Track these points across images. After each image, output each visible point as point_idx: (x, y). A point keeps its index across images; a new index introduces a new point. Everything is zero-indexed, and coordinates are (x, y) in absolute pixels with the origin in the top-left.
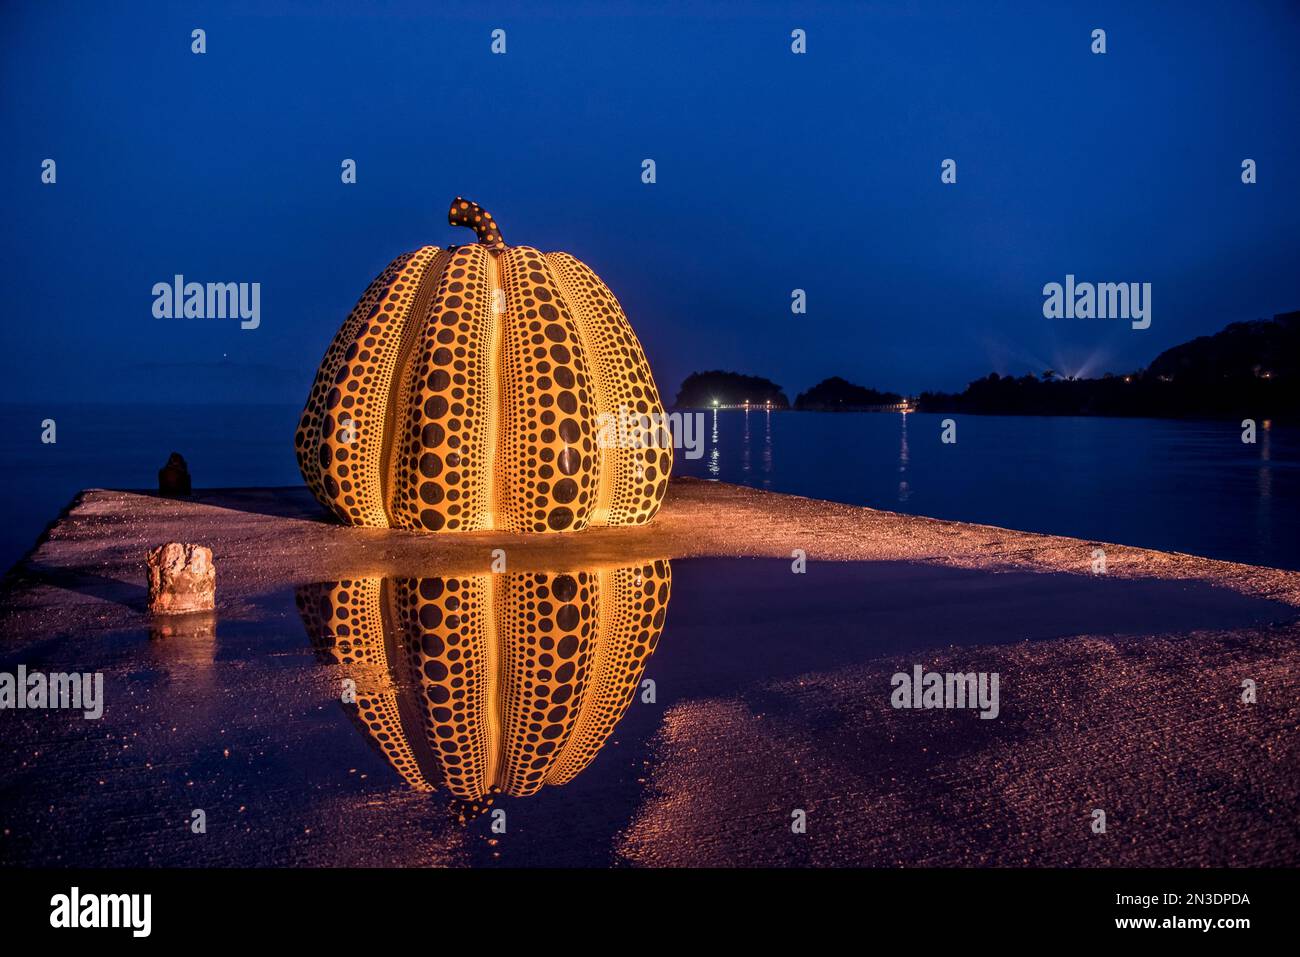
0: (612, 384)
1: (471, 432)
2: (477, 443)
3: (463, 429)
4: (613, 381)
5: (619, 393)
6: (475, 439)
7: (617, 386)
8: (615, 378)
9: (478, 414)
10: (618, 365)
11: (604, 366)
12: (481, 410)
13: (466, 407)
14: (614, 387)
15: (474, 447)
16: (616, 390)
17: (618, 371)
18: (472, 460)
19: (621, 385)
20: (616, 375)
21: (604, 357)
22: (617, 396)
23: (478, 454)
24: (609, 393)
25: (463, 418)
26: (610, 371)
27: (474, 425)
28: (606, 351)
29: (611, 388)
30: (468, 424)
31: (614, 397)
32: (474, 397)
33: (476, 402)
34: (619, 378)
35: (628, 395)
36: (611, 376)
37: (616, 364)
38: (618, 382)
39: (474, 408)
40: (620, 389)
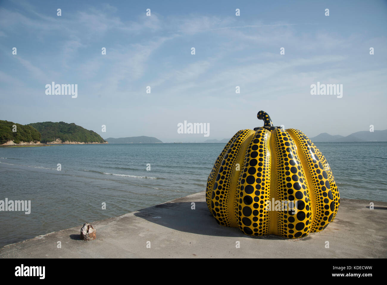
0: (278, 182)
1: (224, 195)
2: (225, 199)
3: (221, 194)
4: (279, 180)
5: (281, 185)
6: (225, 198)
7: (280, 182)
8: (280, 179)
9: (227, 190)
10: (282, 174)
11: (277, 174)
12: (228, 188)
13: (223, 187)
14: (279, 183)
15: (224, 200)
16: (280, 184)
17: (282, 176)
18: (223, 205)
19: (282, 182)
20: (281, 178)
21: (278, 171)
22: (280, 187)
23: (225, 203)
24: (277, 185)
25: (221, 191)
26: (279, 176)
27: (225, 193)
28: (279, 168)
29: (278, 183)
30: (223, 193)
31: (279, 187)
32: (226, 184)
33: (226, 185)
34: (282, 179)
35: (285, 186)
36: (279, 178)
37: (281, 173)
38: (281, 181)
39: (226, 188)
40: (281, 184)
